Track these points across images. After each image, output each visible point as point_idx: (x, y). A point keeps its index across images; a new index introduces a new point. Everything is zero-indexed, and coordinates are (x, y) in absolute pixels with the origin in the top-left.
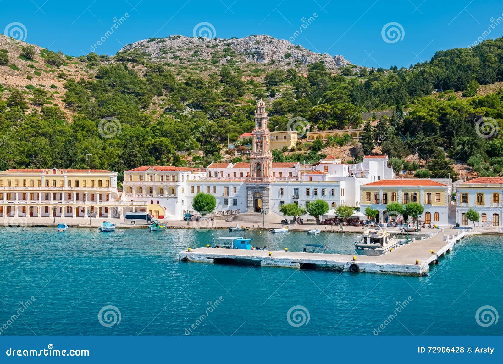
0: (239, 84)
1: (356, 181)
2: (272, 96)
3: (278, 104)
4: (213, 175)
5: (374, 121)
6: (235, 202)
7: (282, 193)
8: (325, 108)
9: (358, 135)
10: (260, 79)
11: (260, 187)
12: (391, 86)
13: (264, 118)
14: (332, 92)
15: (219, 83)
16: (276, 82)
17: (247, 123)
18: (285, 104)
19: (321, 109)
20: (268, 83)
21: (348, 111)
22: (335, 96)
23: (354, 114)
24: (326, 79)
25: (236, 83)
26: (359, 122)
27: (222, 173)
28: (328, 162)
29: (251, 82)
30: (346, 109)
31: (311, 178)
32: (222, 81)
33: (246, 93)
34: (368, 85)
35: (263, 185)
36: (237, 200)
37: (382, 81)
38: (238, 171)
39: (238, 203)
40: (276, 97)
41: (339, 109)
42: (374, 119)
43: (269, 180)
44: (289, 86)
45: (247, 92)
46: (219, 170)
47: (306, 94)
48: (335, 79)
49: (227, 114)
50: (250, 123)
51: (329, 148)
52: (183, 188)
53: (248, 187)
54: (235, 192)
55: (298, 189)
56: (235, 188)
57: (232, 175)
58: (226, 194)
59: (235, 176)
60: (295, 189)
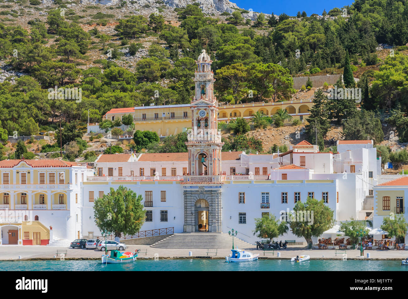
0: (81, 36)
1: (356, 177)
2: (132, 53)
3: (146, 65)
4: (105, 172)
5: (309, 90)
6: (164, 216)
7: (242, 200)
9: (297, 111)
10: (107, 29)
11: (206, 191)
12: (315, 40)
13: (209, 81)
15: (47, 35)
16: (134, 33)
17: (110, 94)
18: (156, 66)
19: (233, 71)
20: (122, 34)
21: (275, 75)
22: (238, 53)
23: (284, 78)
25: (76, 33)
26: (290, 91)
27: (120, 169)
29: (95, 33)
30: (273, 72)
31: (284, 176)
32: (50, 32)
33: (90, 49)
34: (278, 38)
35: (211, 187)
36: (166, 212)
37: (298, 32)
38: (148, 166)
39: (170, 216)
40: (138, 54)
41: (261, 72)
42: (309, 87)
43: (222, 179)
44: (154, 39)
45: (92, 48)
46: (115, 165)
47: (183, 51)
48: (223, 30)
49: (66, 80)
50: (114, 94)
51: (259, 130)
52: (76, 194)
53: (186, 193)
54: (163, 199)
55: (268, 193)
56: (163, 193)
57: (137, 173)
58: (149, 203)
59: (142, 174)
60: (263, 194)
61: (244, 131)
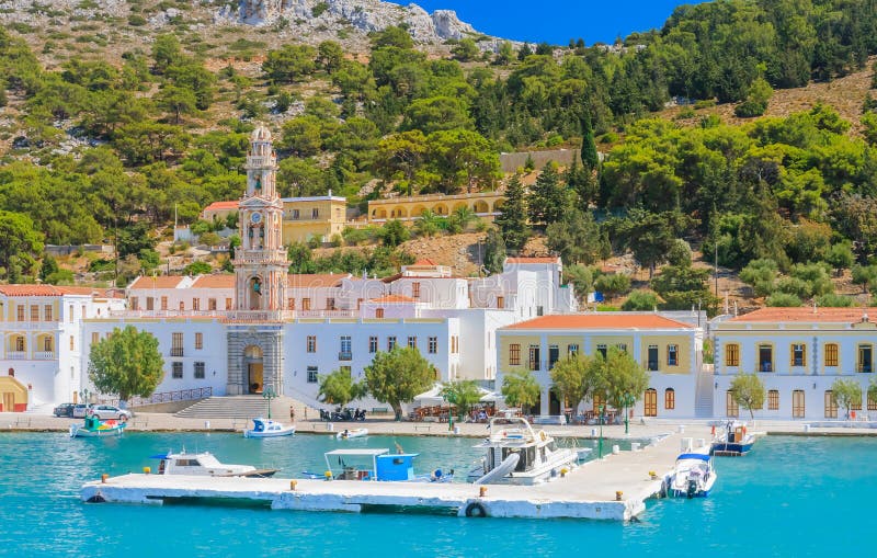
0: (201, 80)
1: (487, 318)
2: (282, 108)
3: (296, 129)
4: (142, 304)
5: (529, 173)
6: (200, 370)
7: (311, 348)
8: (413, 141)
9: (491, 208)
10: (251, 67)
11: (259, 334)
12: (570, 90)
13: (268, 168)
14: (429, 101)
15: (149, 77)
16: (291, 75)
17: (221, 177)
18: (314, 131)
19: (403, 143)
20: (272, 75)
21: (468, 150)
22: (435, 111)
23: (483, 156)
24: (414, 67)
25: (192, 75)
26: (494, 176)
27: (165, 300)
28: (421, 274)
29: (230, 73)
30: (464, 145)
31: (380, 312)
32: (155, 71)
33: (217, 101)
34: (515, 85)
35: (266, 328)
36: (203, 364)
37: (549, 75)
38: (205, 295)
39: (208, 371)
40: (290, 111)
41: (446, 144)
42: (529, 169)
43: (284, 315)
44: (323, 84)
45: (219, 100)
46: (156, 293)
47: (365, 105)
48: (436, 69)
49: (168, 152)
50: (228, 178)
51: (422, 239)
52: (72, 337)
53: (230, 335)
54: (199, 346)
55: (349, 338)
56: (199, 335)
57: (189, 305)
58: (178, 351)
59: (196, 307)
60: (342, 338)
61: (398, 242)
